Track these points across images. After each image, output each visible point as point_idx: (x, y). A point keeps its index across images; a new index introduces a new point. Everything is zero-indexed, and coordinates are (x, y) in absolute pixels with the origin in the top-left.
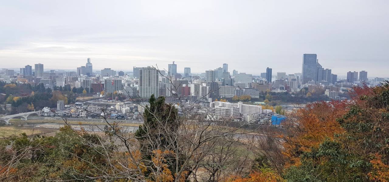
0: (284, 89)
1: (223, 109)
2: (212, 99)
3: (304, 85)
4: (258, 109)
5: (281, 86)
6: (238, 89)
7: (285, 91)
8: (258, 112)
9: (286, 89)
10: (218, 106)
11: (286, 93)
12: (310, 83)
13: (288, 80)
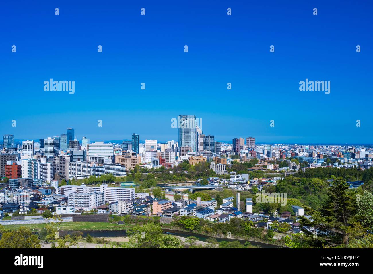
0: (159, 163)
1: (80, 196)
2: (57, 182)
3: (182, 158)
4: (130, 193)
5: (154, 159)
6: (96, 166)
7: (160, 166)
8: (130, 197)
9: (161, 163)
10: (70, 193)
11: (162, 169)
12: (189, 154)
13: (160, 151)
